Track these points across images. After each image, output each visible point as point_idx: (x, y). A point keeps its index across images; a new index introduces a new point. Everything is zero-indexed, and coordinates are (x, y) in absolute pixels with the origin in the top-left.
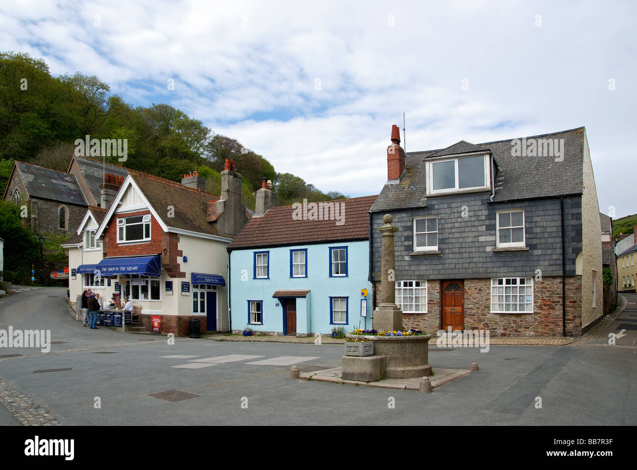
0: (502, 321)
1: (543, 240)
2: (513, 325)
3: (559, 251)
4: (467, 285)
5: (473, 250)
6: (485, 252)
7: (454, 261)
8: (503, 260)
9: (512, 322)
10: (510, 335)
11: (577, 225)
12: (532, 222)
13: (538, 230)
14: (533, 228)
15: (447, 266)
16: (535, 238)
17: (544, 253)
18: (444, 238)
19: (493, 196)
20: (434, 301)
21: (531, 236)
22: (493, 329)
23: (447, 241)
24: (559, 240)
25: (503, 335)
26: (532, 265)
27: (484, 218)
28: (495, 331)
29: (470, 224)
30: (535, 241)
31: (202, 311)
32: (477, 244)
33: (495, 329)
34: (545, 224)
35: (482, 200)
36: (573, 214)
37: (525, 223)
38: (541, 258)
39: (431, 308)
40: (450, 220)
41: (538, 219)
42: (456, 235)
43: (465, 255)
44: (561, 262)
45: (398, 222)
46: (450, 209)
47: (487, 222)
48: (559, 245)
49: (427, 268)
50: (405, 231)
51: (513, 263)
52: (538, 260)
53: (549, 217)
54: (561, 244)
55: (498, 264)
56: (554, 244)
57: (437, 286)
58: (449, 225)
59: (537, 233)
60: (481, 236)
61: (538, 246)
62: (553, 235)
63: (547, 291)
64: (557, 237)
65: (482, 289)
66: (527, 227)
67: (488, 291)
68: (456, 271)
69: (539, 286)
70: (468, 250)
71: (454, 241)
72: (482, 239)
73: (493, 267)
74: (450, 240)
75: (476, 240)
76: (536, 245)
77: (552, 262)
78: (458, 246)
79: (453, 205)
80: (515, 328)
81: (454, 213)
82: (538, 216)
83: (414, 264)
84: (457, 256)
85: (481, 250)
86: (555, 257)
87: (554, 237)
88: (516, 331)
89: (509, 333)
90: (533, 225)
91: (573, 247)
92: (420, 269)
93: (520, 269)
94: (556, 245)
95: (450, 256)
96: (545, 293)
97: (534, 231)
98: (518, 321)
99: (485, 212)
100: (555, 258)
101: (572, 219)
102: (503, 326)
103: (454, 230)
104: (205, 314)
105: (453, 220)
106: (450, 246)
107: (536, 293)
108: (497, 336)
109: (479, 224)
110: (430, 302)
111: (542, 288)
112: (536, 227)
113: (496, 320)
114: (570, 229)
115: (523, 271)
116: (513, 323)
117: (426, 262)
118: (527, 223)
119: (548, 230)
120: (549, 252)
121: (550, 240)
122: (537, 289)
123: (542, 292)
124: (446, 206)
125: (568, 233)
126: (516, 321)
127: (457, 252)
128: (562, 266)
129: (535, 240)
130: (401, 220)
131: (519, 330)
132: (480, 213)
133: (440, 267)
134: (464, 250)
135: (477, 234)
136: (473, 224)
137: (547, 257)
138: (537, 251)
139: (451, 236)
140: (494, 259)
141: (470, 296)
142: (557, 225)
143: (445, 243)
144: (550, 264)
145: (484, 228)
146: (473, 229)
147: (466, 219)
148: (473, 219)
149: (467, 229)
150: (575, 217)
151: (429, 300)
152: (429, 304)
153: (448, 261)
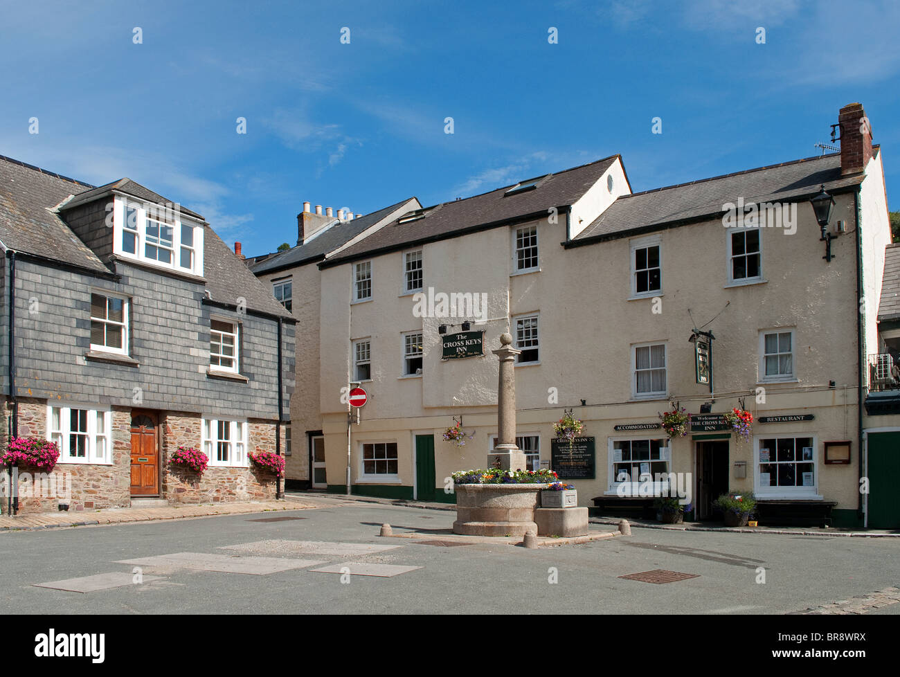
0: (215, 479)
2: (225, 485)
3: (276, 388)
4: (171, 420)
5: (182, 366)
6: (197, 372)
7: (158, 380)
8: (218, 389)
9: (226, 481)
10: (222, 499)
11: (291, 358)
12: (251, 343)
14: (251, 350)
15: (145, 386)
16: (253, 365)
17: (261, 387)
18: (142, 337)
20: (122, 444)
21: (249, 361)
22: (203, 491)
23: (146, 344)
24: (275, 373)
25: (216, 499)
26: (250, 401)
27: (196, 320)
28: (206, 493)
29: (178, 324)
32: (187, 359)
33: (206, 490)
34: (262, 349)
35: (196, 293)
36: (288, 343)
38: (258, 394)
39: (119, 455)
40: (149, 309)
42: (160, 338)
43: (172, 373)
44: (276, 402)
45: (65, 288)
48: (275, 380)
49: (115, 386)
50: (76, 308)
51: (230, 395)
52: (255, 397)
53: (266, 341)
54: (277, 379)
55: (213, 395)
56: (270, 378)
57: (127, 417)
58: (150, 319)
59: (255, 359)
60: (193, 347)
61: (256, 377)
62: (270, 365)
63: (263, 438)
65: (191, 429)
66: (245, 347)
67: (198, 434)
68: (159, 397)
69: (253, 431)
70: (176, 365)
71: (157, 346)
72: (193, 352)
73: (207, 398)
74: (151, 344)
75: (186, 352)
76: (254, 374)
77: (269, 401)
78: (163, 357)
79: (155, 286)
80: (228, 489)
81: (157, 300)
82: (256, 336)
83: (94, 373)
84: (161, 372)
85: (192, 368)
87: (270, 368)
88: (230, 493)
89: (222, 496)
90: (251, 347)
91: (288, 385)
92: (104, 384)
93: (237, 405)
94: (272, 379)
95: (151, 370)
96: (259, 441)
97: (252, 356)
99: (198, 313)
100: (271, 396)
101: (287, 349)
102: (216, 486)
103: (156, 329)
106: (151, 353)
107: (251, 441)
108: (209, 501)
109: (190, 329)
110: (117, 445)
111: (257, 434)
113: (208, 478)
114: (284, 361)
115: (240, 409)
116: (228, 482)
117: (114, 374)
119: (266, 357)
120: (266, 386)
121: (267, 371)
122: (252, 436)
123: (256, 439)
124: (145, 284)
125: (283, 365)
127: (161, 365)
128: (278, 407)
129: (252, 368)
130: (71, 286)
132: (191, 311)
134: (169, 365)
135: (187, 344)
136: (184, 325)
137: (264, 394)
138: (254, 383)
139: (152, 337)
140: (208, 386)
141: (175, 439)
143: (144, 347)
144: (267, 402)
145: (195, 336)
146: (183, 334)
147: (173, 315)
148: (183, 317)
149: (174, 332)
150: (289, 348)
151: (116, 442)
152: (114, 448)
153: (147, 379)
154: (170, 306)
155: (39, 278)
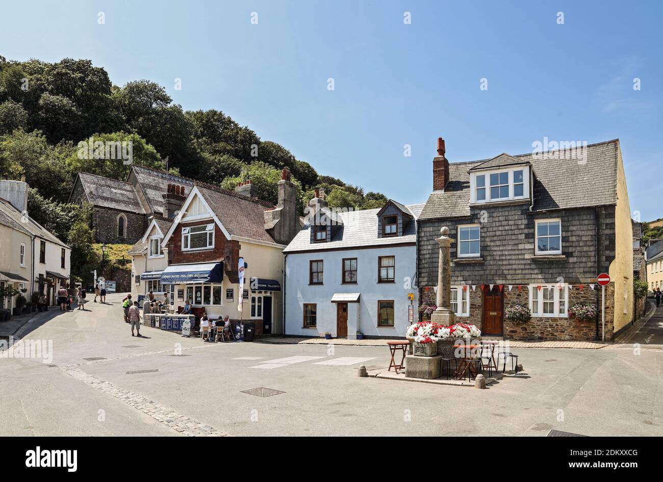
0: (539, 325)
1: (578, 248)
2: (549, 329)
3: (594, 259)
4: (507, 290)
5: (513, 257)
6: (524, 259)
7: (495, 268)
8: (541, 267)
9: (548, 326)
10: (546, 338)
11: (611, 234)
12: (569, 231)
13: (574, 239)
14: (569, 236)
15: (488, 272)
16: (571, 246)
17: (579, 260)
18: (485, 245)
19: (532, 206)
20: (476, 305)
21: (567, 244)
23: (488, 248)
24: (594, 248)
25: (540, 338)
26: (568, 272)
27: (523, 227)
28: (533, 334)
29: (510, 232)
30: (571, 250)
31: (259, 315)
32: (517, 252)
33: (533, 332)
34: (580, 233)
35: (522, 210)
36: (607, 224)
37: (562, 231)
38: (576, 266)
39: (473, 312)
40: (492, 228)
41: (574, 228)
42: (497, 243)
43: (505, 262)
44: (595, 269)
46: (492, 218)
47: (526, 231)
48: (594, 253)
49: (469, 274)
51: (550, 270)
52: (574, 268)
53: (584, 227)
54: (596, 252)
55: (536, 271)
56: (588, 253)
57: (479, 291)
58: (491, 234)
59: (573, 242)
60: (521, 244)
61: (574, 255)
62: (588, 243)
63: (581, 297)
64: (592, 246)
65: (522, 294)
66: (564, 236)
67: (526, 296)
68: (497, 277)
69: (574, 292)
70: (508, 257)
71: (495, 248)
72: (521, 246)
73: (532, 274)
74: (492, 248)
75: (515, 248)
76: (572, 253)
77: (586, 269)
78: (499, 254)
79: (495, 215)
80: (551, 332)
81: (496, 222)
82: (574, 226)
83: (458, 269)
84: (498, 263)
85: (520, 257)
86: (589, 264)
87: (589, 246)
88: (552, 335)
89: (545, 336)
90: (569, 234)
91: (607, 255)
92: (464, 274)
93: (557, 276)
94: (590, 253)
95: (492, 263)
96: (580, 299)
97: (570, 240)
98: (554, 325)
99: (525, 222)
100: (589, 266)
101: (606, 229)
102: (540, 330)
103: (495, 238)
104: (261, 318)
105: (494, 229)
106: (491, 253)
107: (572, 299)
108: (534, 339)
109: (519, 233)
110: (473, 306)
111: (577, 294)
112: (572, 236)
113: (534, 324)
114: (604, 238)
116: (550, 327)
118: (564, 232)
119: (584, 239)
120: (584, 259)
121: (585, 249)
122: (572, 295)
123: (577, 298)
124: (488, 215)
125: (602, 242)
126: (552, 325)
127: (498, 259)
128: (596, 273)
129: (570, 248)
131: (555, 334)
132: (519, 222)
133: (482, 272)
134: (504, 258)
135: (516, 242)
136: (513, 232)
137: (582, 265)
138: (572, 258)
139: (492, 244)
140: (533, 266)
141: (510, 301)
142: (591, 234)
143: (487, 251)
144: (585, 271)
145: (523, 236)
146: (514, 238)
147: (507, 228)
148: (513, 228)
149: (507, 237)
150: (609, 227)
151: (471, 305)
152: (470, 308)
153: (489, 268)
154: (504, 223)
155: (431, 229)
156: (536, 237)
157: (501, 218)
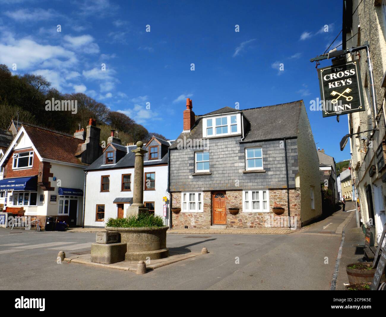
0: (250, 218)
1: (274, 166)
2: (257, 220)
3: (284, 172)
4: (228, 194)
5: (231, 172)
6: (238, 173)
7: (220, 179)
8: (249, 178)
9: (256, 218)
10: (255, 227)
11: (295, 156)
12: (267, 154)
13: (271, 159)
14: (267, 158)
15: (215, 182)
16: (269, 164)
17: (275, 173)
18: (213, 164)
19: (243, 138)
20: (207, 204)
21: (267, 163)
22: (244, 223)
23: (215, 166)
24: (284, 165)
25: (251, 227)
26: (268, 181)
27: (237, 152)
28: (246, 224)
29: (229, 155)
30: (269, 166)
31: (66, 212)
32: (233, 168)
34: (275, 155)
35: (236, 141)
36: (292, 149)
37: (263, 154)
38: (273, 177)
39: (206, 209)
40: (217, 153)
41: (271, 152)
42: (221, 162)
43: (226, 175)
44: (285, 179)
45: (186, 154)
46: (217, 147)
47: (239, 154)
48: (284, 169)
49: (203, 184)
50: (189, 160)
51: (256, 180)
52: (271, 178)
53: (277, 151)
54: (285, 168)
55: (246, 181)
56: (281, 168)
57: (209, 194)
58: (217, 157)
59: (270, 161)
60: (236, 163)
61: (271, 169)
62: (281, 162)
63: (278, 198)
64: (283, 163)
65: (237, 197)
66: (264, 157)
67: (241, 198)
68: (221, 185)
69: (272, 195)
70: (228, 172)
71: (220, 166)
72: (236, 165)
73: (244, 183)
74: (217, 166)
75: (232, 166)
76: (270, 168)
77: (280, 179)
78: (222, 169)
79: (219, 144)
80: (258, 222)
81: (219, 149)
82: (271, 151)
83: (195, 180)
84: (221, 176)
85: (236, 171)
86: (282, 176)
87: (281, 164)
88: (259, 224)
89: (255, 225)
90: (268, 156)
91: (293, 170)
92: (199, 184)
93: (260, 184)
94: (282, 168)
95: (217, 176)
96: (277, 199)
97: (268, 160)
98: (260, 217)
99: (239, 148)
100: (281, 177)
101: (292, 152)
102: (251, 221)
103: (219, 160)
104: (68, 214)
105: (219, 153)
106: (217, 169)
107: (271, 200)
108: (247, 227)
109: (234, 156)
110: (205, 205)
111: (275, 196)
112: (270, 157)
113: (246, 217)
114: (290, 158)
115: (262, 185)
116: (257, 219)
117: (202, 180)
118: (264, 155)
119: (277, 159)
120: (278, 173)
121: (279, 166)
122: (271, 197)
123: (275, 199)
124: (214, 145)
125: (289, 161)
126: (259, 218)
127: (221, 173)
128: (286, 182)
129: (269, 165)
130: (187, 153)
131: (261, 223)
132: (235, 149)
133: (211, 182)
134: (225, 172)
135: (233, 162)
136: (231, 155)
137: (277, 176)
138: (270, 172)
139: (217, 163)
140: (244, 177)
141: (230, 201)
142: (282, 156)
143: (214, 168)
144: (279, 180)
145: (237, 158)
146: (231, 159)
147: (227, 153)
148: (231, 152)
149: (227, 159)
150: (293, 151)
151: (205, 204)
152: (204, 206)
153: (215, 179)
154: (225, 149)
155: (178, 154)
156: (247, 158)
157: (223, 147)
